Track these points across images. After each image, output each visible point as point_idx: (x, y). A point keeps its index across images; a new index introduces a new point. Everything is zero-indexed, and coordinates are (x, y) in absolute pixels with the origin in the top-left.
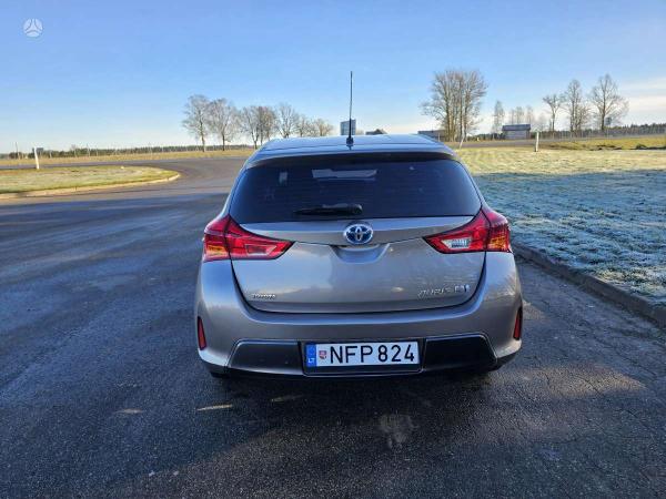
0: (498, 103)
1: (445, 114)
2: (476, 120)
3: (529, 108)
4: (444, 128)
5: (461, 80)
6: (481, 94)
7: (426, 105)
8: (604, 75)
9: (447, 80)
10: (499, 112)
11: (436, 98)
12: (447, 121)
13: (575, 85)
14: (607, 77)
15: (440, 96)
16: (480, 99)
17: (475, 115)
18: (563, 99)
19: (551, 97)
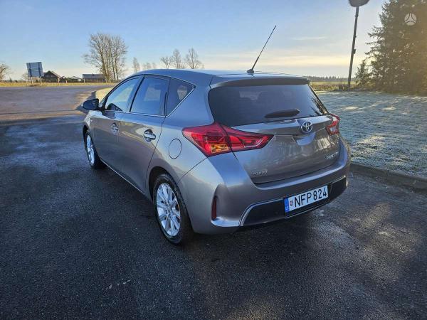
0: (135, 59)
1: (101, 64)
2: (123, 69)
3: (154, 64)
4: (102, 73)
5: (109, 41)
6: (124, 52)
7: (87, 56)
8: (191, 48)
9: (100, 40)
10: (136, 65)
11: (93, 52)
12: (104, 68)
13: (177, 53)
14: (193, 50)
15: (96, 51)
16: (124, 56)
17: (122, 65)
18: (171, 60)
19: (165, 58)
